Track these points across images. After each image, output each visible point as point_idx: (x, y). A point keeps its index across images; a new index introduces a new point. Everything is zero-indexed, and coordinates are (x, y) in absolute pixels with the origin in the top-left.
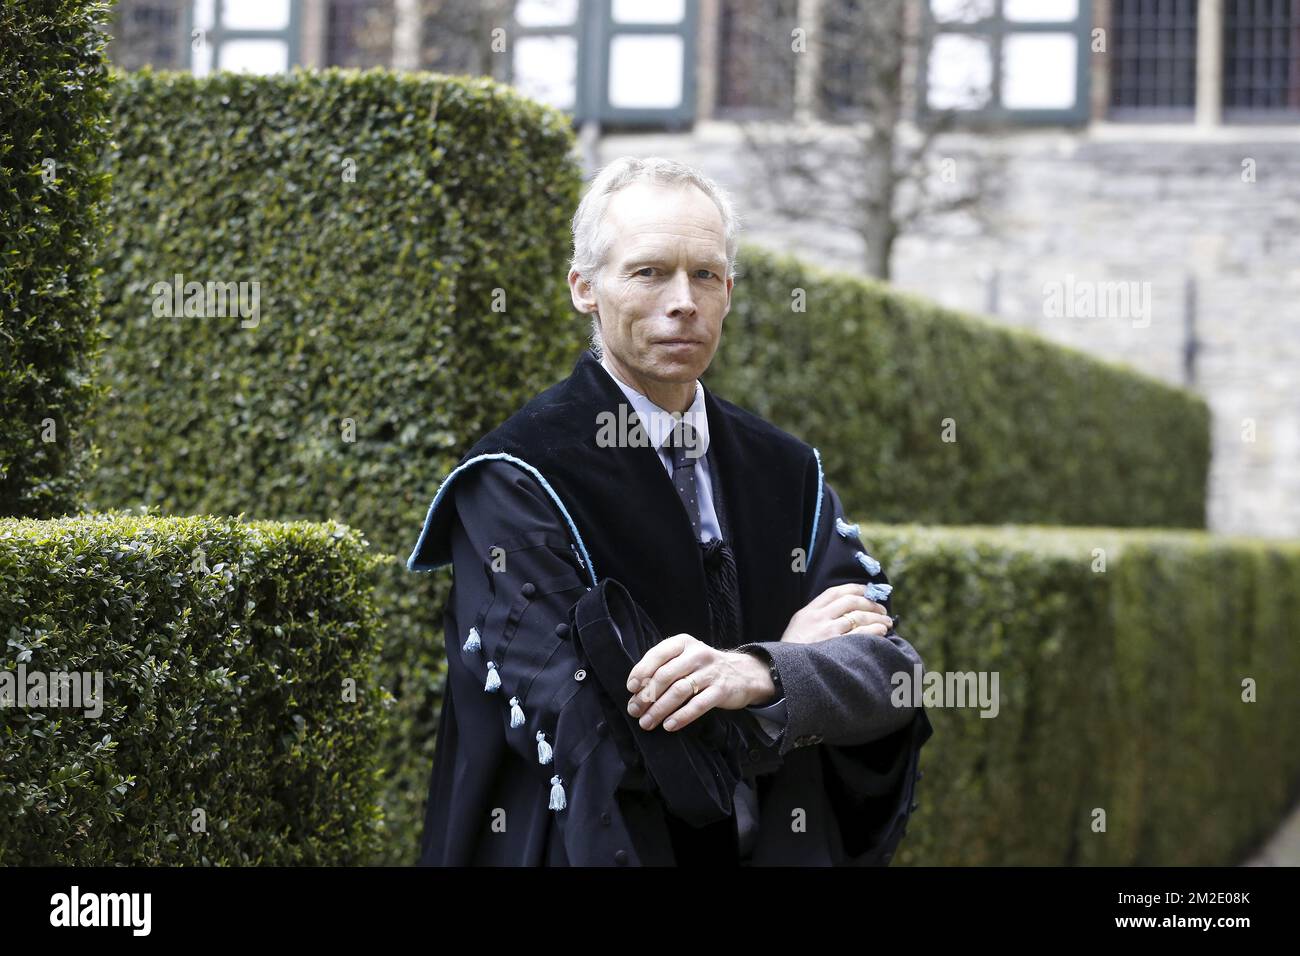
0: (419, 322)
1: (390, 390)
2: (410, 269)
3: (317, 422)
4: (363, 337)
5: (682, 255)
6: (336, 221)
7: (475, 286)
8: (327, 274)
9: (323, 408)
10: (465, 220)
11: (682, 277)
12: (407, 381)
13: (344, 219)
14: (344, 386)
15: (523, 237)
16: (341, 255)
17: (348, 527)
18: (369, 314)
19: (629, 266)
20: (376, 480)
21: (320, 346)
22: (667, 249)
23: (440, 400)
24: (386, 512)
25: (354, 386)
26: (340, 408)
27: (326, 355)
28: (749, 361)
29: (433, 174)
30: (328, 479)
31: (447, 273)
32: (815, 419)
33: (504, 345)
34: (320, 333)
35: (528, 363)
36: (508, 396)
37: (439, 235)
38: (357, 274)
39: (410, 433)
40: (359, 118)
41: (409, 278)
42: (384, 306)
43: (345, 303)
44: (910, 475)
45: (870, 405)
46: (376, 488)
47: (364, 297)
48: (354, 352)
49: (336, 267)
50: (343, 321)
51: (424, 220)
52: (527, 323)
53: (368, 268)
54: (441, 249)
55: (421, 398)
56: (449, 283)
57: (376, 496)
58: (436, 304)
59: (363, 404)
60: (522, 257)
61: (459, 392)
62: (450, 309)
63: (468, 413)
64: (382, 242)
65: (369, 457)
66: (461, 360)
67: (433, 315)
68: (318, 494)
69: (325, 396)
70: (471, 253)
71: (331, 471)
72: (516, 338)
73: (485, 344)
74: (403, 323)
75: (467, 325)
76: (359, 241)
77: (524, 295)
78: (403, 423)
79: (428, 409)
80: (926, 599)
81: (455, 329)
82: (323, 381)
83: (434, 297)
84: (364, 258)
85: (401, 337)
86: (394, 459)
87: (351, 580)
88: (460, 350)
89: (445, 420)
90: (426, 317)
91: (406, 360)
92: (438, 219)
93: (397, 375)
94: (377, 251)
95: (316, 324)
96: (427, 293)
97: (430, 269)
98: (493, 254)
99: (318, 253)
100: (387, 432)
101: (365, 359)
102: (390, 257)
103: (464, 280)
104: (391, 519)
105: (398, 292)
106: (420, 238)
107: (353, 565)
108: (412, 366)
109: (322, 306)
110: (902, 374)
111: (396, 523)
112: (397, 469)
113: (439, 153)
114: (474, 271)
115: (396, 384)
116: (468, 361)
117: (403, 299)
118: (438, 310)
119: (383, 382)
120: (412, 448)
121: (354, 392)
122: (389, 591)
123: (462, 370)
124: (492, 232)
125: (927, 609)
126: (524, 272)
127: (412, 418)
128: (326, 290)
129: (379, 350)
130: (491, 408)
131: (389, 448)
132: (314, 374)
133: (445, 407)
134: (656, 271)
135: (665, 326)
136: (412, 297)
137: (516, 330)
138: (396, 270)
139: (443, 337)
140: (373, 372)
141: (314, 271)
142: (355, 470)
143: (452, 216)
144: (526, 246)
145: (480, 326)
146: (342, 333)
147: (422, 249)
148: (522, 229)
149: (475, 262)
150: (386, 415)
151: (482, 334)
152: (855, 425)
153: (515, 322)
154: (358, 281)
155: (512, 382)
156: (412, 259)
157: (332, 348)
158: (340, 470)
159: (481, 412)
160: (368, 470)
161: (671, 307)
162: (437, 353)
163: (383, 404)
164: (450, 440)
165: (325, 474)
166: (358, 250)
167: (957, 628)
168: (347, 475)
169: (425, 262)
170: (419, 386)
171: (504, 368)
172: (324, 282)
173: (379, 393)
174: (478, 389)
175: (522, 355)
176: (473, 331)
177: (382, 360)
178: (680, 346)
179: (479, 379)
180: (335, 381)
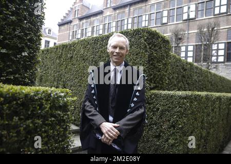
2: (142, 54)
5: (118, 45)
7: (152, 57)
8: (132, 56)
13: (134, 48)
18: (137, 61)
29: (145, 41)
32: (202, 82)
33: (158, 66)
35: (162, 69)
36: (158, 73)
37: (146, 49)
38: (135, 55)
40: (136, 34)
42: (139, 60)
43: (134, 59)
44: (212, 88)
45: (208, 81)
47: (136, 59)
51: (144, 47)
53: (137, 55)
54: (146, 51)
56: (147, 56)
61: (149, 72)
63: (151, 75)
70: (151, 52)
73: (154, 66)
74: (141, 62)
75: (151, 62)
88: (150, 66)
90: (144, 61)
92: (146, 47)
94: (138, 52)
96: (144, 57)
98: (156, 53)
103: (149, 56)
105: (141, 57)
109: (131, 60)
113: (146, 37)
116: (151, 68)
118: (146, 60)
124: (156, 50)
130: (155, 74)
137: (160, 64)
138: (140, 54)
139: (146, 63)
141: (130, 55)
143: (148, 47)
144: (162, 53)
145: (153, 63)
147: (143, 51)
148: (161, 51)
149: (152, 54)
155: (159, 71)
159: (153, 75)
161: (116, 52)
166: (136, 52)
169: (144, 53)
171: (157, 69)
174: (153, 72)
179: (153, 70)
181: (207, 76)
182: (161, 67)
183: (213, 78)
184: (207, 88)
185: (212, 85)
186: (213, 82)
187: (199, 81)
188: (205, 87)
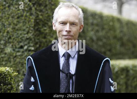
0: (27, 27)
1: (22, 40)
2: (26, 18)
3: (9, 45)
4: (17, 30)
5: (68, 21)
6: (12, 9)
7: (38, 21)
8: (11, 19)
9: (10, 43)
10: (36, 9)
11: (68, 24)
12: (25, 38)
13: (14, 9)
14: (14, 39)
15: (46, 12)
16: (13, 15)
17: (9, 68)
18: (18, 26)
19: (59, 22)
20: (20, 55)
21: (10, 31)
22: (66, 20)
23: (31, 41)
24: (21, 61)
25: (15, 39)
26: (13, 42)
27: (11, 33)
28: (92, 30)
30: (11, 55)
31: (32, 19)
32: (104, 40)
33: (43, 31)
34: (10, 29)
35: (48, 34)
36: (44, 40)
37: (31, 12)
38: (16, 19)
39: (26, 47)
41: (25, 19)
42: (21, 24)
43: (14, 24)
44: (123, 50)
45: (115, 37)
46: (19, 57)
47: (18, 23)
48: (16, 32)
49: (13, 17)
50: (14, 27)
51: (28, 9)
52: (48, 27)
54: (31, 14)
55: (28, 41)
56: (33, 20)
57: (20, 59)
58: (31, 24)
59: (17, 42)
60: (46, 15)
61: (35, 40)
62: (33, 25)
63: (36, 43)
64: (21, 13)
65: (18, 51)
66: (35, 34)
67: (30, 26)
68: (9, 58)
69: (10, 40)
70: (37, 15)
71: (12, 54)
72: (45, 30)
73: (40, 31)
74: (24, 28)
75: (36, 28)
76: (17, 13)
77: (47, 22)
78: (25, 45)
79: (29, 43)
80: (122, 75)
81: (34, 28)
82: (10, 38)
83: (30, 23)
84: (17, 16)
85: (24, 30)
86: (23, 52)
87: (9, 78)
88: (35, 32)
89: (32, 45)
90: (29, 26)
91: (25, 34)
92: (31, 9)
93: (23, 37)
94: (20, 15)
95: (9, 27)
96: (29, 22)
97: (29, 18)
98: (41, 15)
99: (9, 15)
100: (22, 47)
101: (18, 34)
102: (22, 16)
103: (35, 20)
104: (22, 63)
106: (27, 12)
107: (10, 75)
108: (26, 35)
109: (10, 24)
110: (121, 32)
111: (23, 63)
112: (23, 54)
114: (37, 18)
115: (23, 38)
116: (37, 34)
117: (25, 23)
118: (31, 25)
119: (21, 38)
120: (26, 50)
121: (16, 40)
122: (22, 76)
123: (35, 36)
124: (41, 11)
125: (122, 77)
126: (47, 18)
127: (26, 45)
128: (11, 21)
129: (20, 32)
130: (41, 42)
131: (22, 50)
132: (8, 37)
133: (32, 43)
134: (64, 23)
135: (65, 33)
136: (26, 23)
137: (45, 28)
138: (23, 18)
139: (32, 30)
140: (19, 36)
141: (9, 18)
142: (16, 54)
143: (33, 8)
144: (47, 13)
145: (39, 28)
146: (14, 29)
148: (47, 10)
149: (38, 16)
150: (22, 44)
151: (39, 29)
152: (112, 41)
153: (45, 27)
154: (16, 20)
155: (45, 38)
156: (26, 16)
157: (12, 32)
158: (13, 54)
159: (39, 43)
160: (18, 54)
161: (66, 30)
162: (31, 33)
163: (21, 42)
164: (33, 49)
165: (10, 54)
166: (17, 15)
167: (128, 80)
168: (14, 55)
169: (28, 17)
170: (27, 39)
171: (43, 35)
172: (10, 20)
173: (20, 40)
174: (38, 39)
175: (47, 33)
176: (37, 29)
177: (21, 34)
178: (67, 37)
179: (38, 37)
180: (12, 38)
181: (112, 28)
182: (47, 31)
183: (125, 29)
184: (114, 51)
185: (123, 45)
186: (125, 39)
187: (99, 39)
188: (110, 50)
